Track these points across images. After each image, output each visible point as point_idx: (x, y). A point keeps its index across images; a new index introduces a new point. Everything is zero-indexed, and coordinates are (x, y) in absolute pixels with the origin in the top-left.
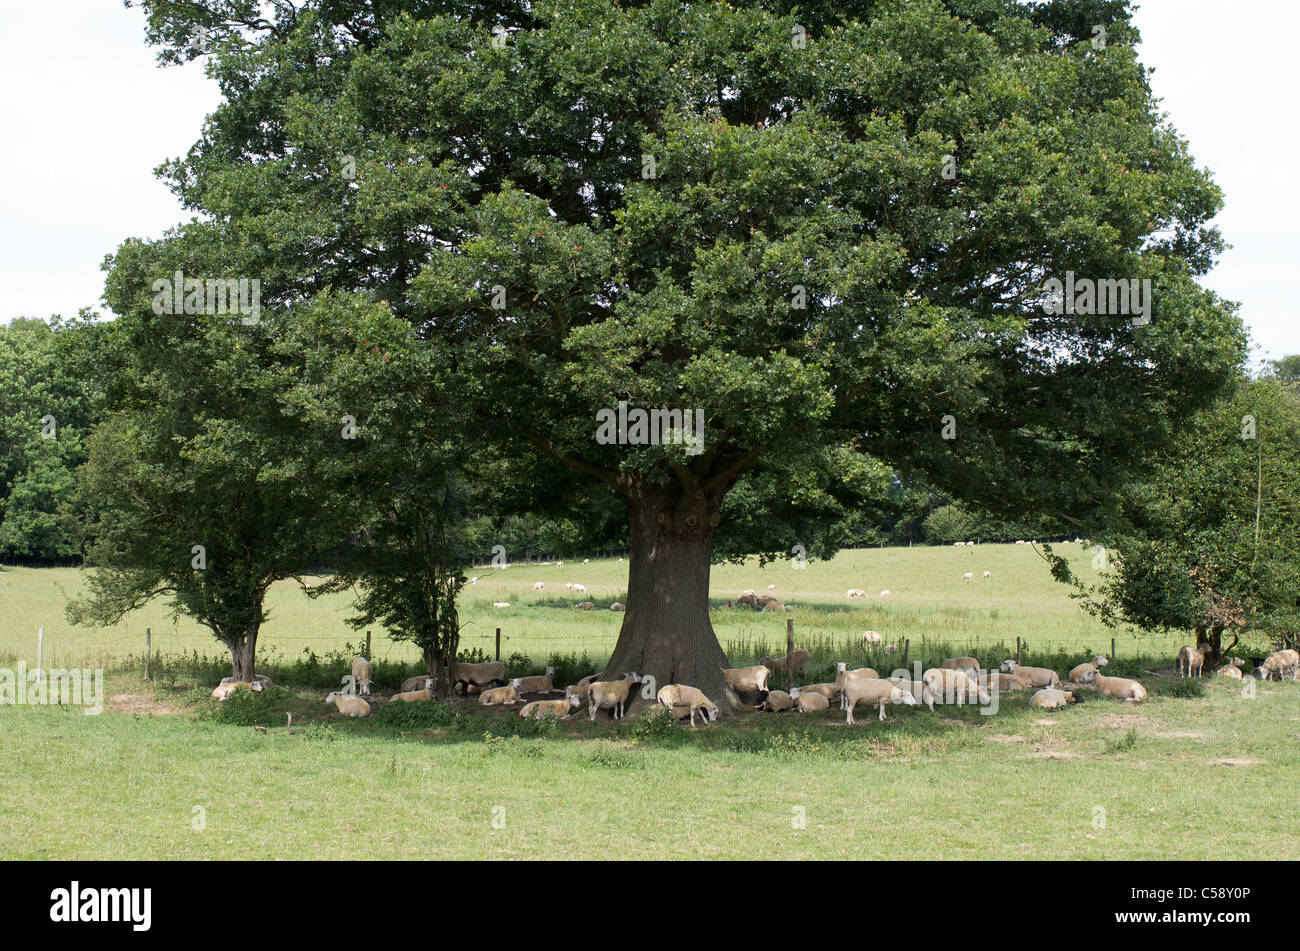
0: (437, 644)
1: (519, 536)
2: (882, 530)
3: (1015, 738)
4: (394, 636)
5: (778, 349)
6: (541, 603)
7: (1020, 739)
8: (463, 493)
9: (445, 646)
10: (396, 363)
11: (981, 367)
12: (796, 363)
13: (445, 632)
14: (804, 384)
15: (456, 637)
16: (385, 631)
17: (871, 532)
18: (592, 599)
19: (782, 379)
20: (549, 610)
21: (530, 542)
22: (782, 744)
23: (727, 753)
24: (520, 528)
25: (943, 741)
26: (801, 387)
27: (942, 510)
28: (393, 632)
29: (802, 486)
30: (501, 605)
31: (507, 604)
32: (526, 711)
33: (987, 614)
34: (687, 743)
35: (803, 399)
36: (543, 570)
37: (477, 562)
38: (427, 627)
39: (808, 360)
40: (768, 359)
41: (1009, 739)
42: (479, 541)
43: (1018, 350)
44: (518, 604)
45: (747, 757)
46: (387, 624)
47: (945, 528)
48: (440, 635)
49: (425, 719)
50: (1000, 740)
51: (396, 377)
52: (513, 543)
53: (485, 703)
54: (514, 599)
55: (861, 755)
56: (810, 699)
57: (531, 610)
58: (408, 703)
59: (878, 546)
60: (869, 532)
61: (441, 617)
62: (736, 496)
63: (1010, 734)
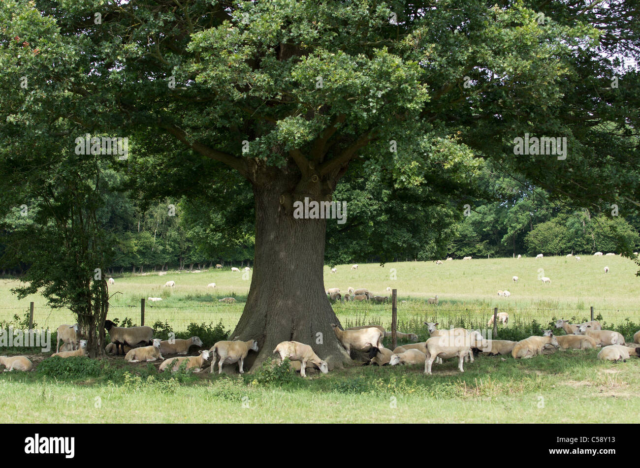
0: (89, 310)
1: (174, 248)
2: (489, 243)
3: (583, 383)
4: (53, 304)
5: (380, 47)
6: (189, 298)
7: (588, 383)
8: (125, 211)
9: (97, 312)
10: (44, 55)
11: (563, 68)
12: (398, 60)
13: (97, 300)
14: (402, 79)
15: (106, 305)
16: (46, 301)
17: (480, 246)
18: (234, 295)
19: (383, 75)
20: (196, 303)
21: (184, 253)
22: (383, 386)
23: (336, 394)
24: (175, 241)
25: (521, 385)
26: (400, 81)
27: (541, 226)
28: (52, 300)
29: (404, 173)
30: (154, 299)
31: (160, 299)
32: (164, 365)
33: (575, 306)
34: (301, 387)
35: (401, 91)
36: (194, 276)
37: (138, 270)
38: (81, 295)
39: (408, 59)
40: (371, 56)
41: (578, 384)
42: (139, 251)
43: (593, 59)
44: (170, 299)
45: (352, 397)
46: (47, 295)
47: (545, 242)
48: (93, 303)
49: (78, 371)
50: (570, 384)
51: (45, 68)
52: (168, 253)
53: (131, 360)
54: (166, 295)
55: (449, 394)
56: (409, 354)
57: (181, 304)
58: (64, 359)
59: (486, 257)
60: (477, 246)
61: (93, 286)
62: (360, 204)
63: (578, 380)
